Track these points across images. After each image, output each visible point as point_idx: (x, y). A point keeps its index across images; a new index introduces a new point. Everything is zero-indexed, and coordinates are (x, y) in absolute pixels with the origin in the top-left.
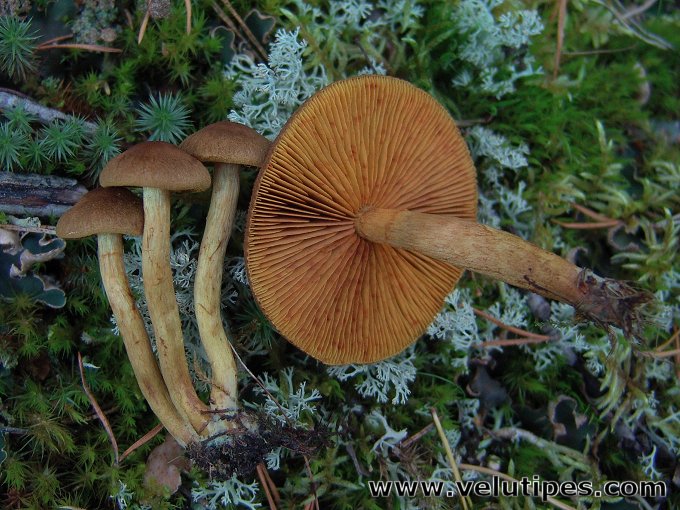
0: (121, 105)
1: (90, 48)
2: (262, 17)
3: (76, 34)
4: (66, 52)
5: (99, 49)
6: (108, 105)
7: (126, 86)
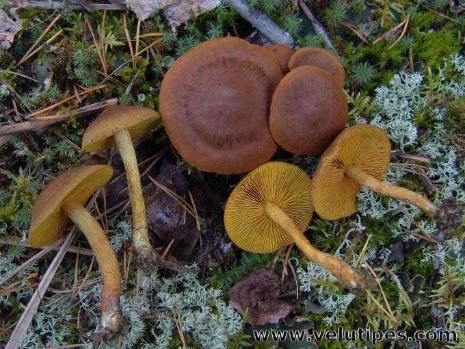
0: (354, 59)
1: (360, 36)
2: (423, 66)
3: (358, 28)
4: (351, 31)
5: (362, 38)
6: (350, 56)
7: (361, 55)
